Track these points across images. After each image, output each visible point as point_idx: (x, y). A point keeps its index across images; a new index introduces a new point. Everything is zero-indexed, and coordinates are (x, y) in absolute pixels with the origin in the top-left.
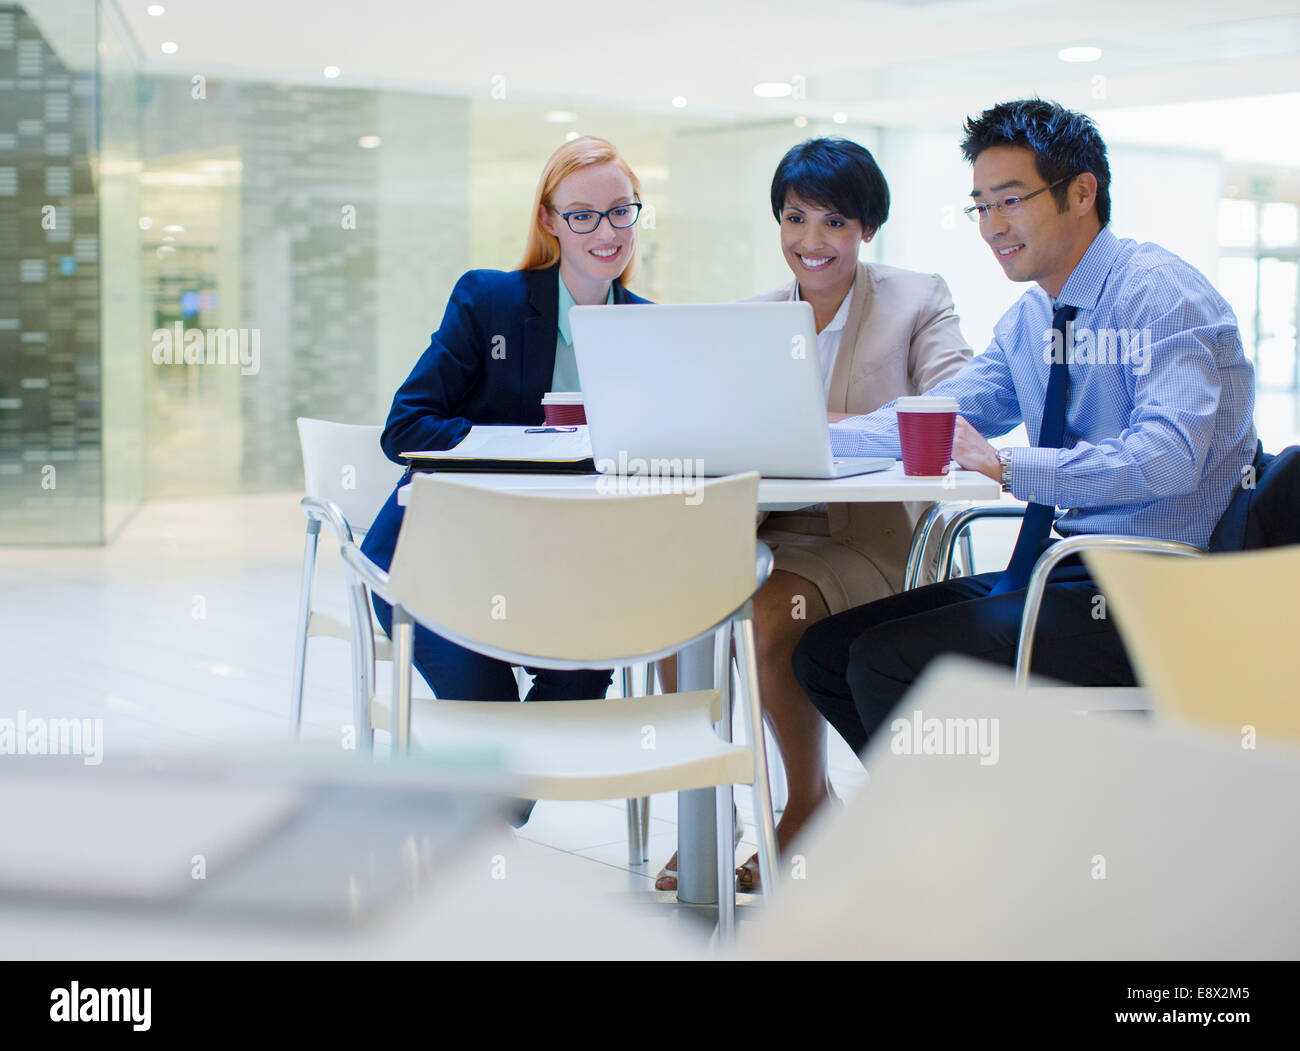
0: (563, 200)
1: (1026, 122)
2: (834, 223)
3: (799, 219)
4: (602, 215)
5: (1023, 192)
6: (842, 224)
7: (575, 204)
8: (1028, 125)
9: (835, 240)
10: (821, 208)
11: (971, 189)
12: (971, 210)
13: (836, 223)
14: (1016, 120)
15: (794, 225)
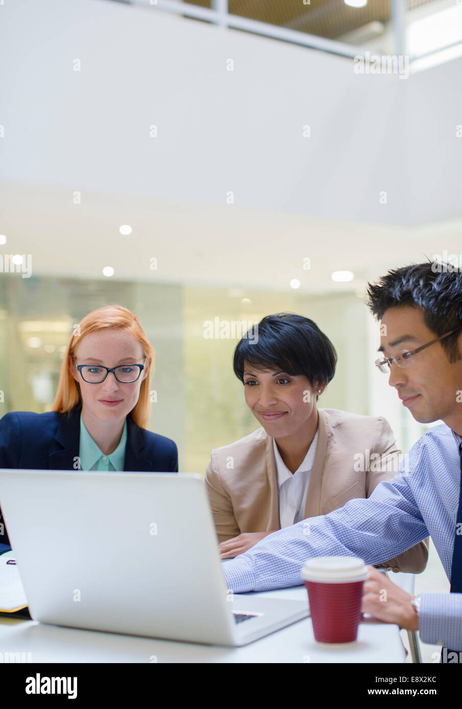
0: (82, 354)
1: (413, 283)
2: (282, 382)
3: (255, 382)
4: (109, 371)
5: (416, 346)
6: (289, 382)
7: (89, 359)
8: (416, 286)
9: (285, 395)
10: (268, 370)
11: (378, 346)
12: (382, 363)
13: (283, 380)
14: (404, 282)
15: (252, 388)
